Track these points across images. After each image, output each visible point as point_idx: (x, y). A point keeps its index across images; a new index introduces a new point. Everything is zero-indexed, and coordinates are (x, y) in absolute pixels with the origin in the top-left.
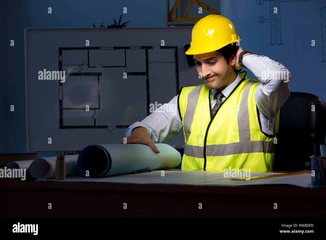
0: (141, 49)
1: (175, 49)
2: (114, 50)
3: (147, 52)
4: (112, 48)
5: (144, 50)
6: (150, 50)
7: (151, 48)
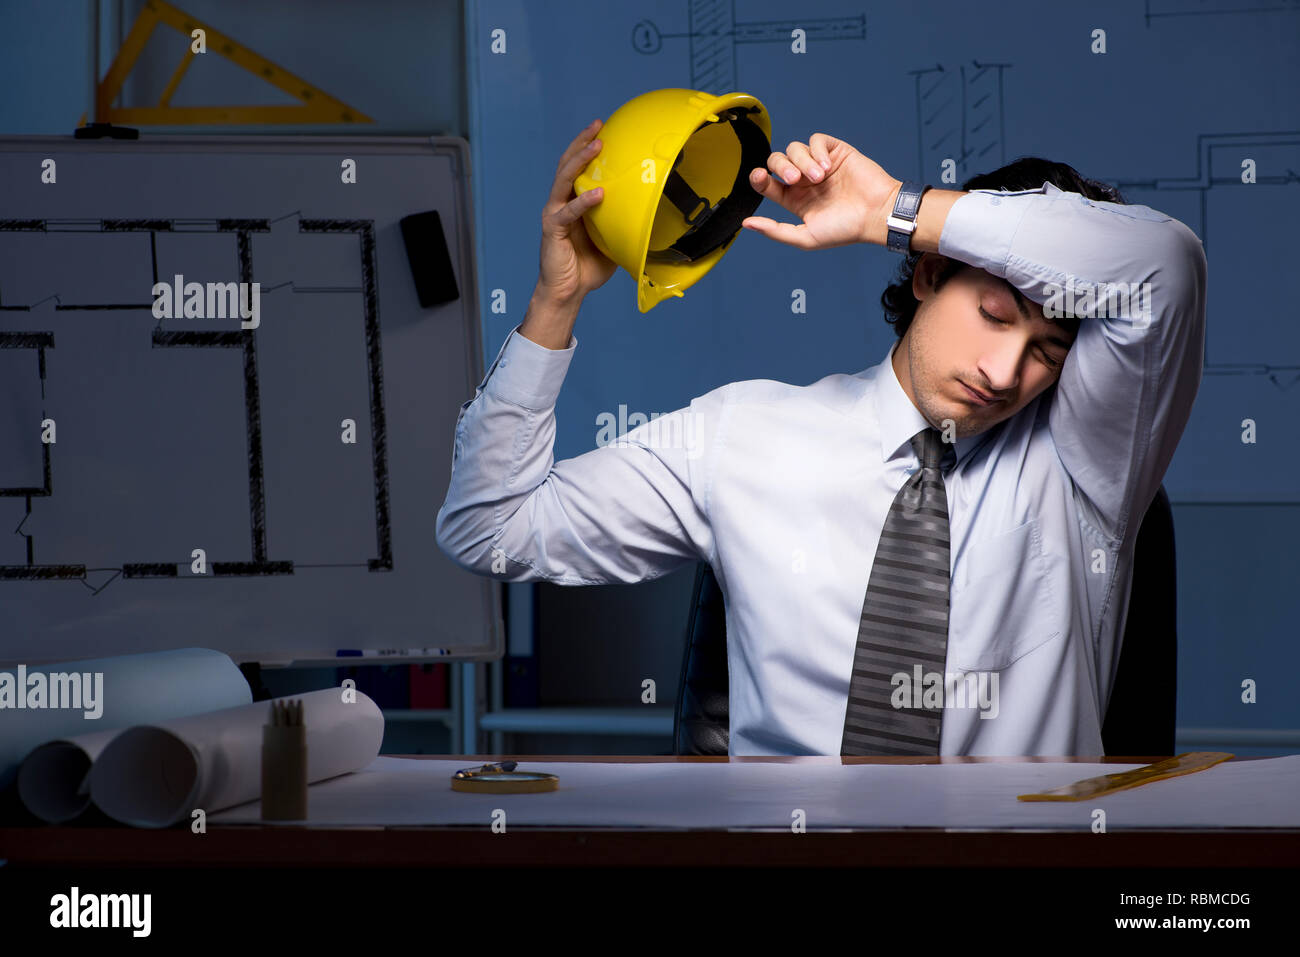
0: (219, 230)
1: (362, 231)
2: (105, 234)
3: (244, 244)
4: (98, 227)
5: (231, 238)
6: (256, 238)
7: (262, 226)
